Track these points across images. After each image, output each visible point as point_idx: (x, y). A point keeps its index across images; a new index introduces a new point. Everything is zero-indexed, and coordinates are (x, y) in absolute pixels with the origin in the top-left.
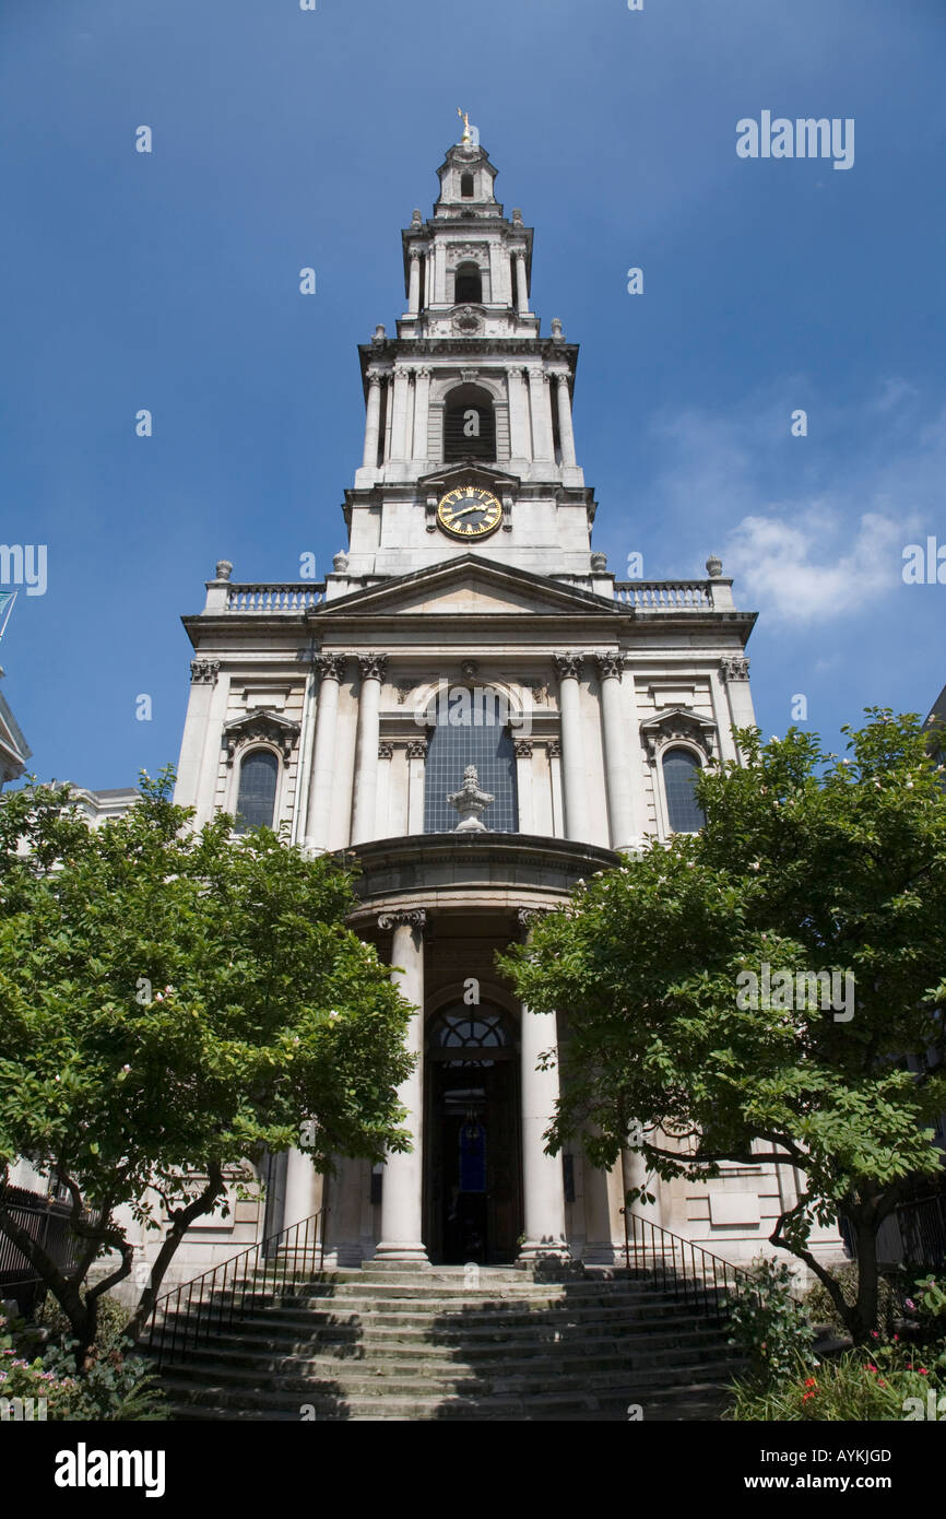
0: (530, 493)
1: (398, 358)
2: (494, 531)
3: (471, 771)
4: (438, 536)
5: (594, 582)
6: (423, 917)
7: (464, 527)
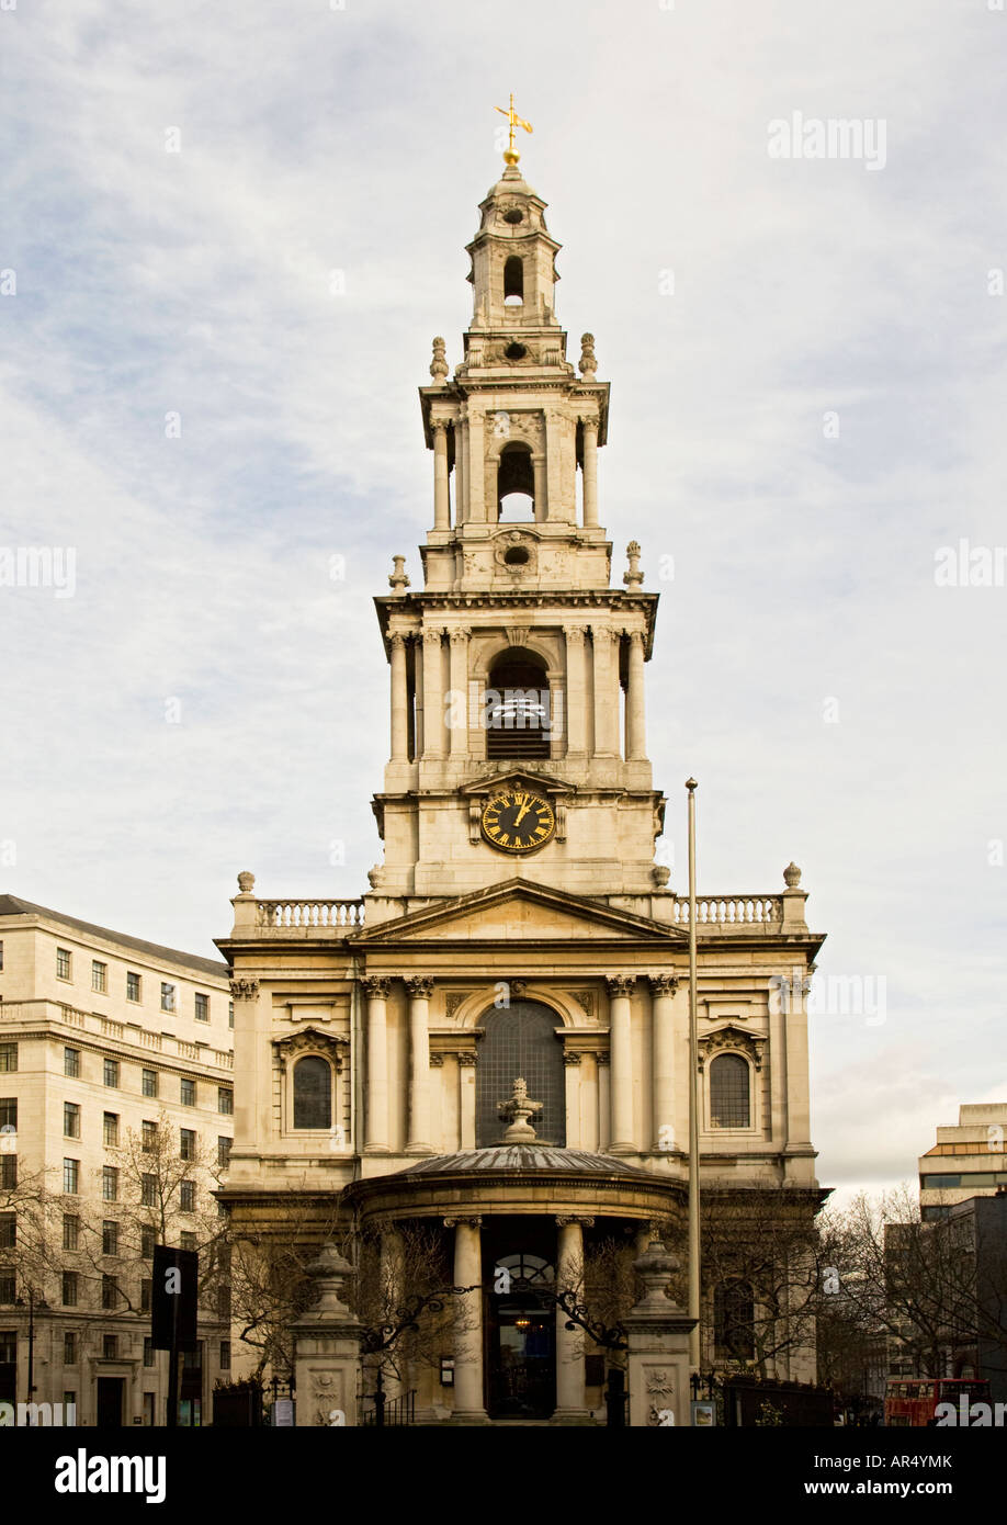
0: (590, 797)
1: (427, 614)
2: (546, 843)
3: (521, 1083)
4: (484, 851)
5: (653, 899)
6: (480, 1221)
7: (511, 841)
